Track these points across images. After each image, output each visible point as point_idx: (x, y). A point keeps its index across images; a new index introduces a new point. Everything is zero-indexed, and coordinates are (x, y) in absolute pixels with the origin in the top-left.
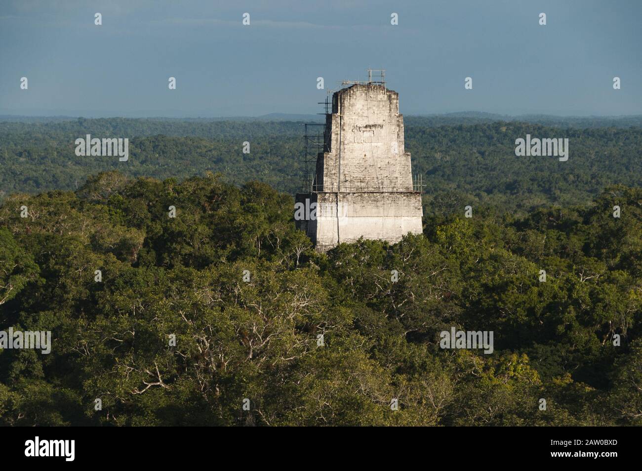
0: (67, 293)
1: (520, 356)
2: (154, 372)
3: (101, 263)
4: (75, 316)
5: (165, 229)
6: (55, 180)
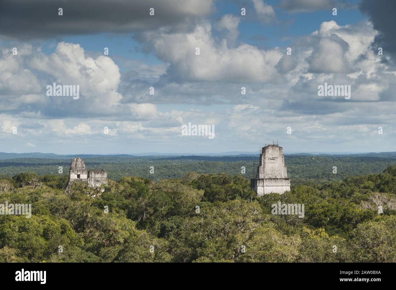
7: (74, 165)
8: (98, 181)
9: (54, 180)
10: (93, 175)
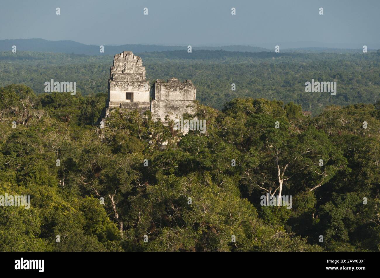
7: (119, 69)
8: (175, 108)
9: (71, 104)
10: (162, 92)
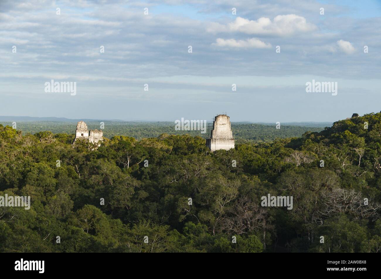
0: (155, 160)
1: (256, 176)
2: (174, 178)
3: (162, 154)
4: (156, 165)
5: (177, 146)
6: (153, 135)
7: (79, 126)
8: (96, 139)
